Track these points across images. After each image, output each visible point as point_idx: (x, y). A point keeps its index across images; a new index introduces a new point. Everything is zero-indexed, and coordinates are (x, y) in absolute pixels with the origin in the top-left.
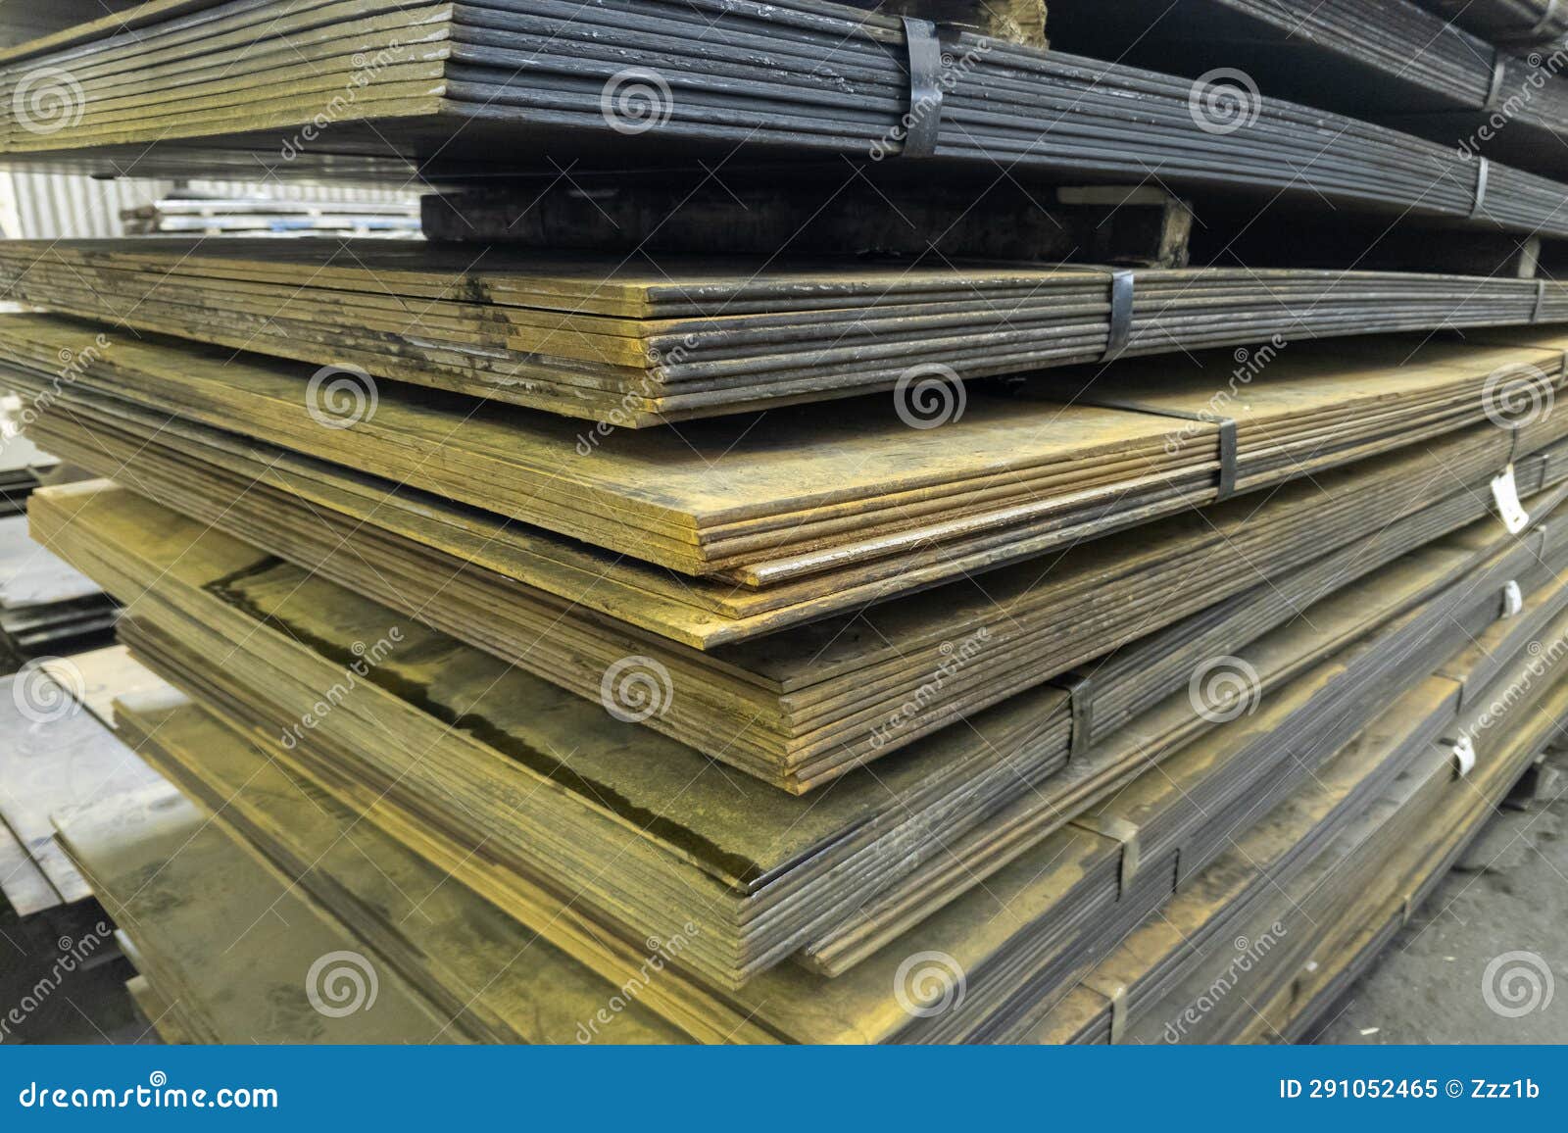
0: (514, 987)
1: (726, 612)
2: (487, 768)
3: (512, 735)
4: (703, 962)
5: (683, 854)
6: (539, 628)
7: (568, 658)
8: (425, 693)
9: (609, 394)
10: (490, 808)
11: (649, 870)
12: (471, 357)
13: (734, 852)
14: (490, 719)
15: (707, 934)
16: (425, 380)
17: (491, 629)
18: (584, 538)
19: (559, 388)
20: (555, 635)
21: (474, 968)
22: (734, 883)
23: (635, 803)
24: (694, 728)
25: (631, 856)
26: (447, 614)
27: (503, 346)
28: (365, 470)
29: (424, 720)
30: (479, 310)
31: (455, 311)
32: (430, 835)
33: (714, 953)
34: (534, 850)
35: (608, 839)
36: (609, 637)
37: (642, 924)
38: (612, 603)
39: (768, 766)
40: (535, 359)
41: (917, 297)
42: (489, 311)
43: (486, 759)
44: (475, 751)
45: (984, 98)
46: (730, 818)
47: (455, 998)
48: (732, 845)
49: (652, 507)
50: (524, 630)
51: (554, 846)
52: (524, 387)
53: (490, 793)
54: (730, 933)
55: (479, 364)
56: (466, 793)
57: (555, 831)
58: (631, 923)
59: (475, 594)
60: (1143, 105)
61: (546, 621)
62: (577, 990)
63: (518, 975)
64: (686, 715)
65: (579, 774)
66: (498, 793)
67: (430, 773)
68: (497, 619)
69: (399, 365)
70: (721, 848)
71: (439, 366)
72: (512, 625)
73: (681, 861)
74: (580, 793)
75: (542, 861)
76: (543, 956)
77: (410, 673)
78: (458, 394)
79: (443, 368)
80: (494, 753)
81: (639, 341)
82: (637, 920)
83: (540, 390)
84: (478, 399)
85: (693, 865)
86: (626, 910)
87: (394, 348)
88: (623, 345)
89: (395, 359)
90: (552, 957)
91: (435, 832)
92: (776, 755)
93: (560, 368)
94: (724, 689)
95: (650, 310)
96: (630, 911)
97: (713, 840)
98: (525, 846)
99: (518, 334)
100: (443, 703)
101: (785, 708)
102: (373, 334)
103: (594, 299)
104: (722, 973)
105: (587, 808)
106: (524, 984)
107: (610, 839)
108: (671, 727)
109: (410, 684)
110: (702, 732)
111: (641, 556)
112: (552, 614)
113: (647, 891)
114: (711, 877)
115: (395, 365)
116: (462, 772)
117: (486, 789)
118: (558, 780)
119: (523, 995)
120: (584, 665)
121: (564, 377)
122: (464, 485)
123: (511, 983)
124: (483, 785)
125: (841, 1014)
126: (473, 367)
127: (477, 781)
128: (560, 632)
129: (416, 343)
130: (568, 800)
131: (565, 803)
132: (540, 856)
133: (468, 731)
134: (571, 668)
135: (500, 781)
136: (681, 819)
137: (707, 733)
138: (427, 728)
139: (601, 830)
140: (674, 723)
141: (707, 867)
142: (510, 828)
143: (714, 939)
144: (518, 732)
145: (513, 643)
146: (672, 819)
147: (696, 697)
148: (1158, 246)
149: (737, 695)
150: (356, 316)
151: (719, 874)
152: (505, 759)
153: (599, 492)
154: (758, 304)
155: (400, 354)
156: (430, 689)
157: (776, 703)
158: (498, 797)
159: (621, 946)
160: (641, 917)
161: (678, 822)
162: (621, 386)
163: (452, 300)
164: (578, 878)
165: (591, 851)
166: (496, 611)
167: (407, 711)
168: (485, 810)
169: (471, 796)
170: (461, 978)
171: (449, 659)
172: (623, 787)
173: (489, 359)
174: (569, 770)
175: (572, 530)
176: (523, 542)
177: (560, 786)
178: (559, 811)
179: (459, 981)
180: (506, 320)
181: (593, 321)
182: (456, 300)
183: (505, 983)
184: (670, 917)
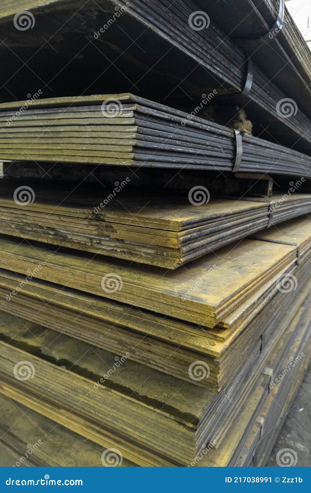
0: (65, 453)
1: (218, 339)
2: (75, 382)
3: (82, 367)
4: (177, 455)
5: (167, 415)
6: (102, 331)
7: (116, 342)
8: (40, 351)
9: (159, 256)
10: (77, 397)
11: (153, 421)
12: (91, 239)
13: (186, 412)
14: (70, 361)
15: (180, 445)
16: (69, 246)
17: (79, 331)
18: (156, 311)
19: (134, 252)
20: (109, 334)
21: (48, 447)
22: (191, 425)
23: (141, 394)
24: (174, 369)
25: (144, 416)
26: (58, 324)
27: (108, 236)
28: (44, 279)
29: (43, 363)
30: (98, 223)
31: (86, 222)
32: (30, 398)
33: (183, 452)
34: (97, 413)
35: (134, 409)
36: (135, 335)
37: (149, 441)
38: (173, 337)
39: (208, 384)
40: (122, 241)
41: (235, 215)
42: (104, 224)
43: (74, 378)
44: (69, 375)
45: (249, 153)
46: (177, 396)
47: (41, 460)
48: (184, 409)
49: (192, 302)
50: (95, 331)
51: (107, 412)
52: (116, 251)
53: (77, 391)
54: (191, 445)
55: (95, 241)
56: (64, 391)
57: (108, 406)
58: (144, 441)
59: (70, 317)
60: (275, 154)
61: (105, 329)
62: (88, 450)
63: (65, 447)
64: (171, 365)
65: (114, 382)
66: (80, 391)
67: (46, 383)
68: (82, 327)
69: (54, 239)
70: (180, 410)
71: (74, 240)
72: (89, 329)
73: (166, 417)
74: (118, 391)
75: (101, 417)
76: (72, 438)
77: (31, 342)
78: (85, 252)
79: (76, 241)
80: (77, 376)
81: (176, 239)
82: (146, 440)
83: (124, 252)
84: (95, 254)
85: (171, 419)
86: (141, 436)
87: (52, 233)
88: (168, 240)
89: (52, 237)
90: (76, 437)
91: (31, 397)
92: (213, 380)
93: (134, 245)
94: (189, 356)
95: (181, 229)
96: (144, 436)
97: (176, 407)
98: (93, 411)
99: (116, 232)
100: (49, 355)
101: (217, 363)
102: (41, 227)
103: (156, 224)
104: (187, 459)
105: (121, 397)
106: (68, 451)
107: (135, 410)
108: (163, 368)
109: (32, 347)
110: (178, 371)
111: (186, 319)
112: (108, 326)
113: (152, 430)
114: (180, 423)
115: (51, 238)
116: (62, 383)
117: (75, 390)
118: (108, 386)
119: (68, 455)
120: (124, 345)
121: (137, 249)
122: (95, 288)
123: (63, 451)
124: (73, 388)
125: (210, 458)
126: (92, 242)
127: (70, 387)
128: (112, 333)
129: (61, 231)
130: (112, 394)
131: (112, 396)
132: (100, 415)
133: (64, 367)
134: (118, 346)
135: (81, 387)
136: (160, 398)
137: (181, 372)
138: (45, 366)
139: (130, 406)
140: (165, 367)
141: (178, 419)
142: (86, 405)
143: (184, 447)
144: (84, 366)
145: (90, 336)
146: (157, 399)
147: (175, 358)
148: (267, 192)
149: (194, 358)
150: (34, 220)
151: (184, 422)
152: (83, 378)
153: (166, 295)
154: (204, 223)
155: (55, 235)
156: (42, 349)
157: (213, 361)
158: (80, 393)
159: (118, 438)
160: (148, 438)
161: (160, 400)
162: (165, 253)
163: (85, 218)
164: (119, 424)
165: (125, 414)
166: (81, 324)
167: (34, 359)
168: (73, 398)
169: (67, 392)
170: (43, 451)
171: (44, 335)
172: (134, 387)
173: (100, 240)
174: (110, 381)
175: (151, 308)
176: (120, 309)
177: (109, 389)
178: (109, 399)
179: (43, 453)
180: (112, 227)
181: (156, 231)
182: (86, 218)
183: (61, 451)
184: (163, 439)
